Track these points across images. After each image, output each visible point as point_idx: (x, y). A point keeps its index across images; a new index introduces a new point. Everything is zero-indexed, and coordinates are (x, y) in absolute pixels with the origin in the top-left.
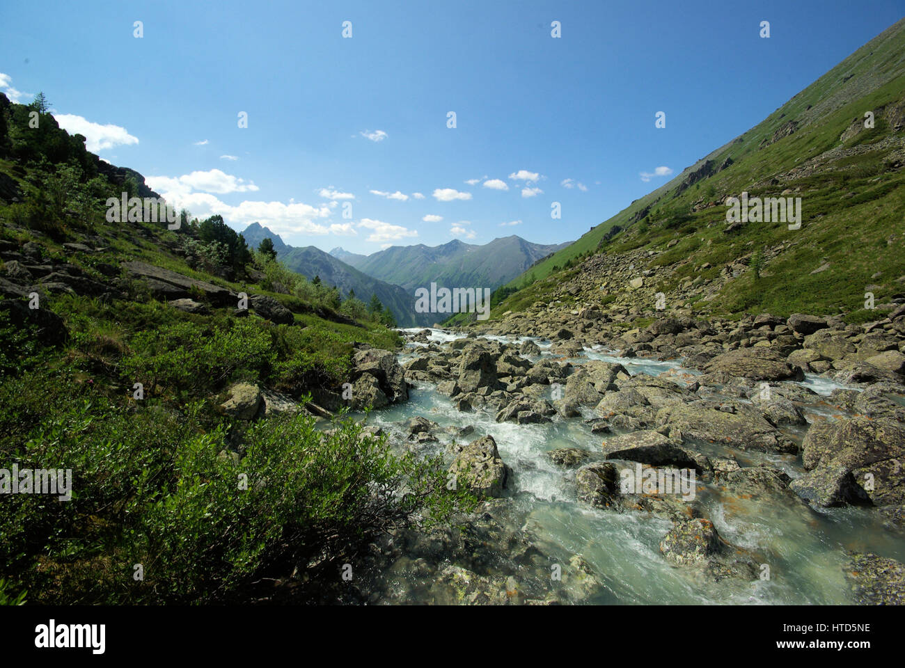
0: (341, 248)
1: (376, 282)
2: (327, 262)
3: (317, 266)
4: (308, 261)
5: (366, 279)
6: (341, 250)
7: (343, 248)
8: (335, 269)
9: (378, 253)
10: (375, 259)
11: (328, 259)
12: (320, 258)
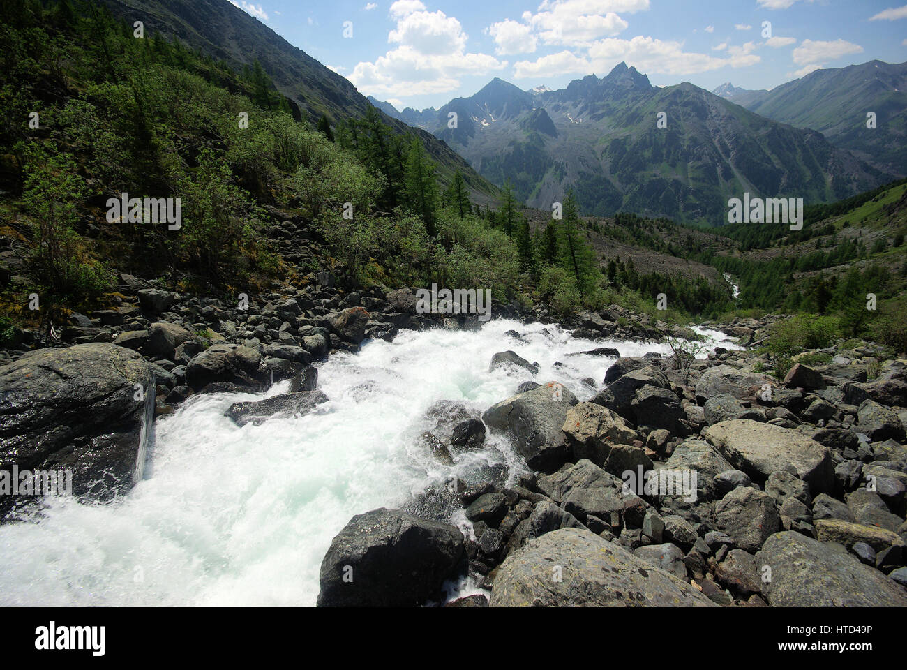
0: (730, 84)
1: (775, 126)
2: (703, 102)
3: (688, 109)
4: (676, 104)
5: (758, 122)
6: (730, 87)
7: (733, 84)
8: (714, 111)
9: (787, 85)
10: (781, 94)
11: (705, 98)
12: (693, 97)
